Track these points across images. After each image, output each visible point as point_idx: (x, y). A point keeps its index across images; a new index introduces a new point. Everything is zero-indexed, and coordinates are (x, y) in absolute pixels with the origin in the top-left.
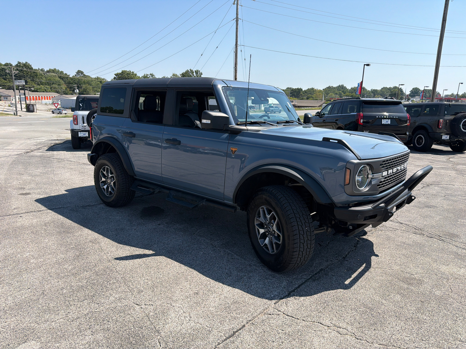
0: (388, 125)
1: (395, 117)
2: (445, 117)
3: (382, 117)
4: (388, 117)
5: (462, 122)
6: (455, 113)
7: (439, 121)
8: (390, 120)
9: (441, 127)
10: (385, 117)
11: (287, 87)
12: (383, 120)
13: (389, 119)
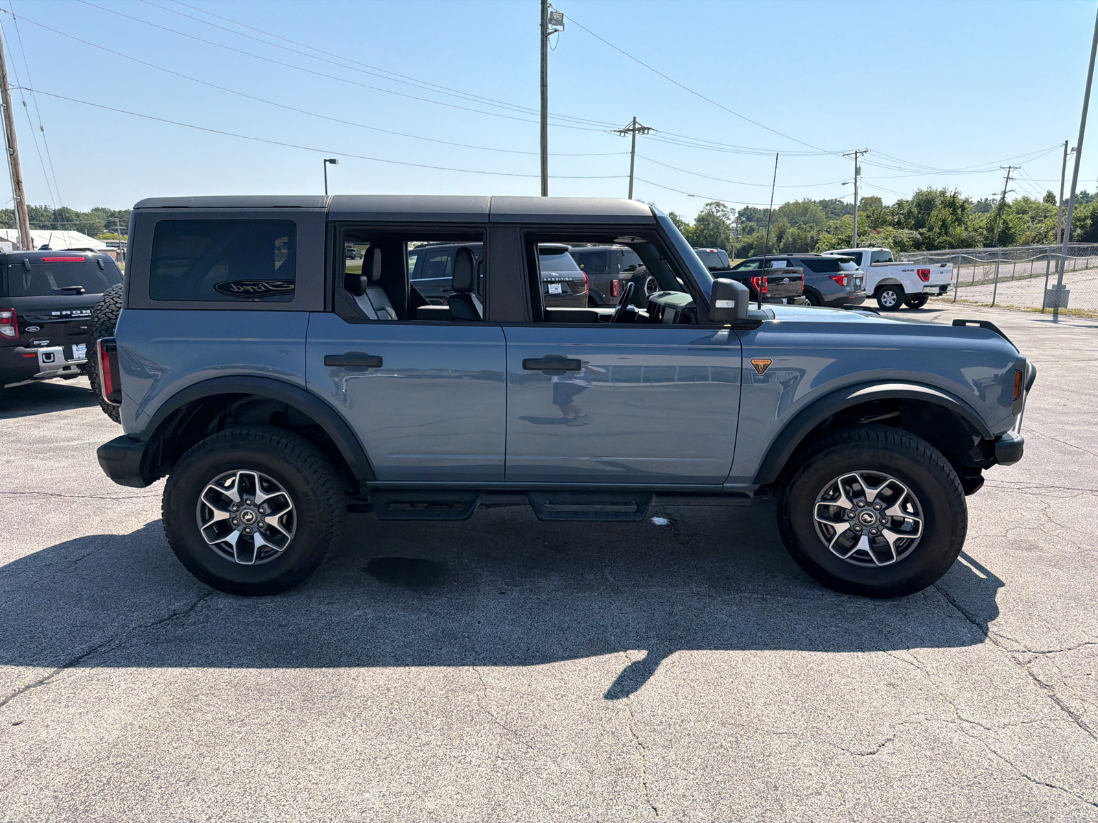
0: (559, 294)
1: (567, 279)
2: (620, 275)
3: (549, 279)
4: (557, 279)
5: (647, 283)
6: (630, 266)
7: (612, 282)
8: (560, 285)
9: (616, 293)
10: (553, 279)
11: (94, 207)
12: (549, 285)
13: (558, 282)
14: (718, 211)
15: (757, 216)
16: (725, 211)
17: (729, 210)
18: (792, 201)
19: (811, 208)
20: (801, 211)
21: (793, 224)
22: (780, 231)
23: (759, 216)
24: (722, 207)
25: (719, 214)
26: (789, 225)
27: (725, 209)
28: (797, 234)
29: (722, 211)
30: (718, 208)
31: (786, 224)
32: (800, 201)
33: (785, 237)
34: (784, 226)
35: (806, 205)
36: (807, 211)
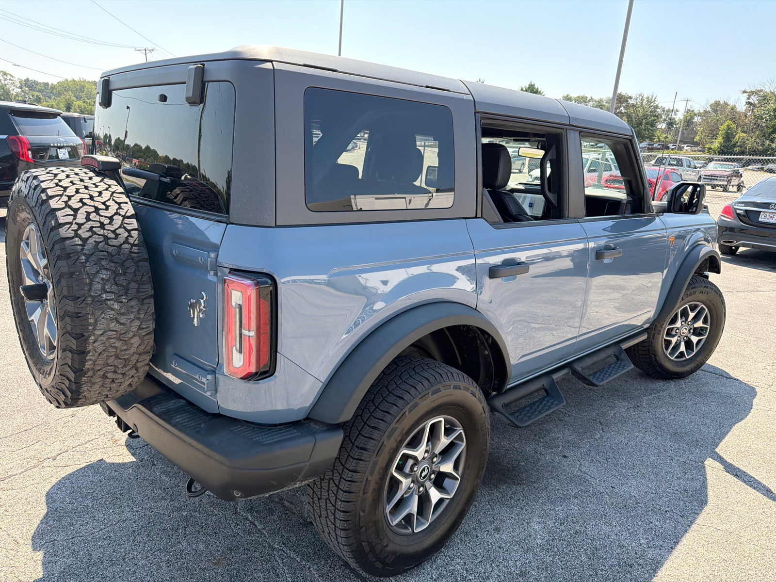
14: (6, 80)
15: (38, 87)
16: (12, 80)
17: (16, 80)
18: (70, 79)
19: (87, 86)
20: (78, 88)
21: (78, 98)
22: (67, 103)
23: (40, 88)
24: (9, 76)
25: (7, 82)
26: (75, 99)
27: (12, 78)
28: (83, 107)
29: (10, 79)
30: (5, 77)
31: (72, 98)
32: (77, 79)
33: (73, 108)
34: (70, 98)
35: (83, 84)
36: (83, 88)
